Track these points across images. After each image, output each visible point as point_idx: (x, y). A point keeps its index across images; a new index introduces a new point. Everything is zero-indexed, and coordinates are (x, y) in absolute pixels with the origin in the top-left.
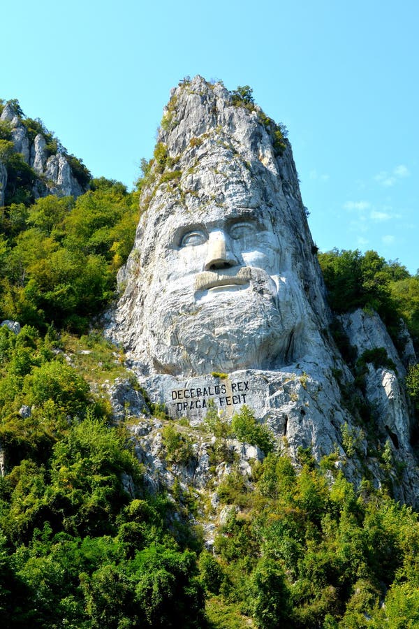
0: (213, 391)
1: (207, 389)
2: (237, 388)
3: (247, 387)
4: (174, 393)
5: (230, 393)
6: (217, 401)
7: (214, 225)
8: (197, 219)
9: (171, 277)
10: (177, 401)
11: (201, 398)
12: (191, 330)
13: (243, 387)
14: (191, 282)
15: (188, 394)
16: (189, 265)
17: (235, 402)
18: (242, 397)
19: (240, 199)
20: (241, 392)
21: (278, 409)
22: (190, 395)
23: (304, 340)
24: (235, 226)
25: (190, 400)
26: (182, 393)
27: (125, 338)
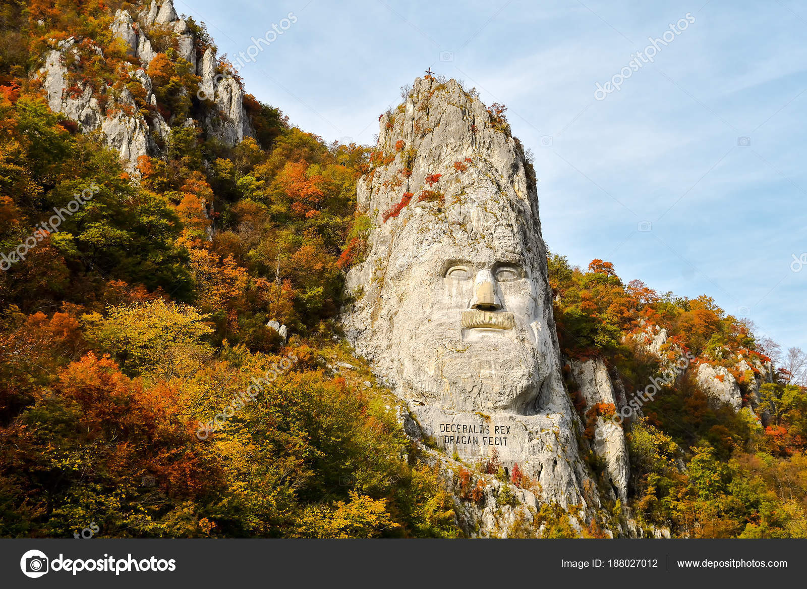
0: (478, 430)
1: (472, 427)
2: (499, 431)
3: (508, 431)
4: (442, 426)
5: (492, 434)
6: (480, 439)
7: (482, 265)
8: (465, 255)
9: (435, 307)
10: (445, 433)
11: (466, 434)
12: (458, 367)
13: (505, 431)
14: (456, 317)
15: (455, 428)
16: (454, 299)
17: (497, 443)
18: (503, 440)
19: (508, 244)
20: (503, 436)
21: (535, 457)
22: (456, 429)
23: (551, 389)
24: (501, 269)
25: (457, 434)
26: (449, 427)
27: (369, 349)
